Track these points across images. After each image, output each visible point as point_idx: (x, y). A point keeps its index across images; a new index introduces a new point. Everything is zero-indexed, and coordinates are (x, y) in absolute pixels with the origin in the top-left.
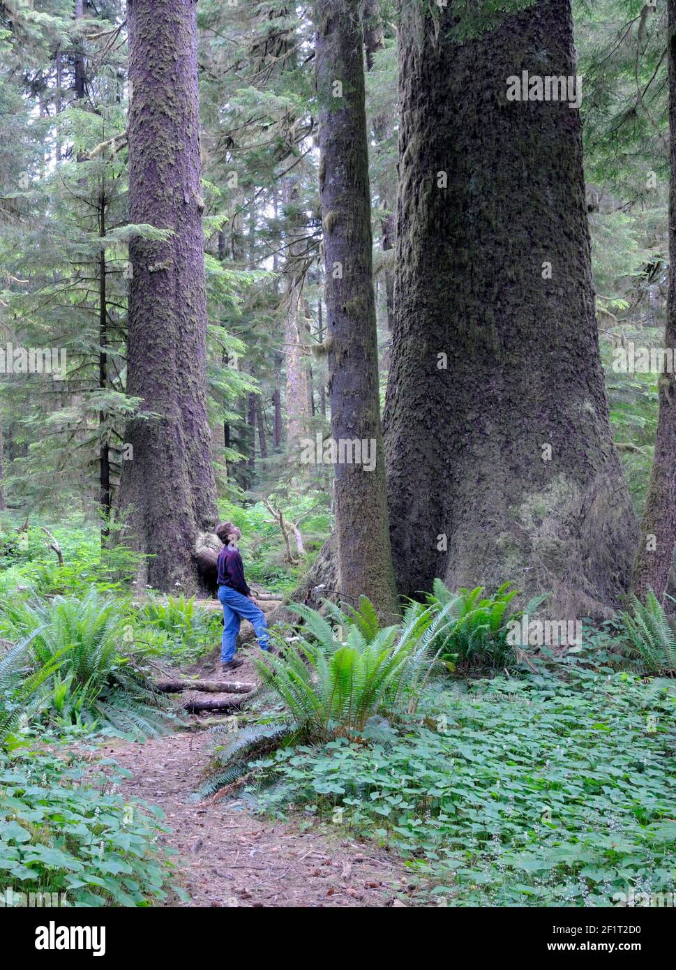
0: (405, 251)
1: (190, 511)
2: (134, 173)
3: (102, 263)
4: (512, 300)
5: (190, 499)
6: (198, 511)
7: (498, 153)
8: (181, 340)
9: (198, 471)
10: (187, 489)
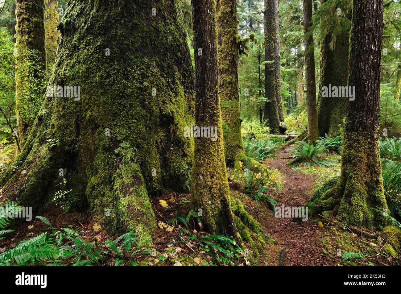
0: (322, 71)
1: (278, 118)
2: (266, 51)
3: (260, 69)
4: (342, 80)
5: (278, 116)
6: (280, 118)
7: (340, 52)
8: (276, 84)
9: (280, 110)
10: (278, 113)
